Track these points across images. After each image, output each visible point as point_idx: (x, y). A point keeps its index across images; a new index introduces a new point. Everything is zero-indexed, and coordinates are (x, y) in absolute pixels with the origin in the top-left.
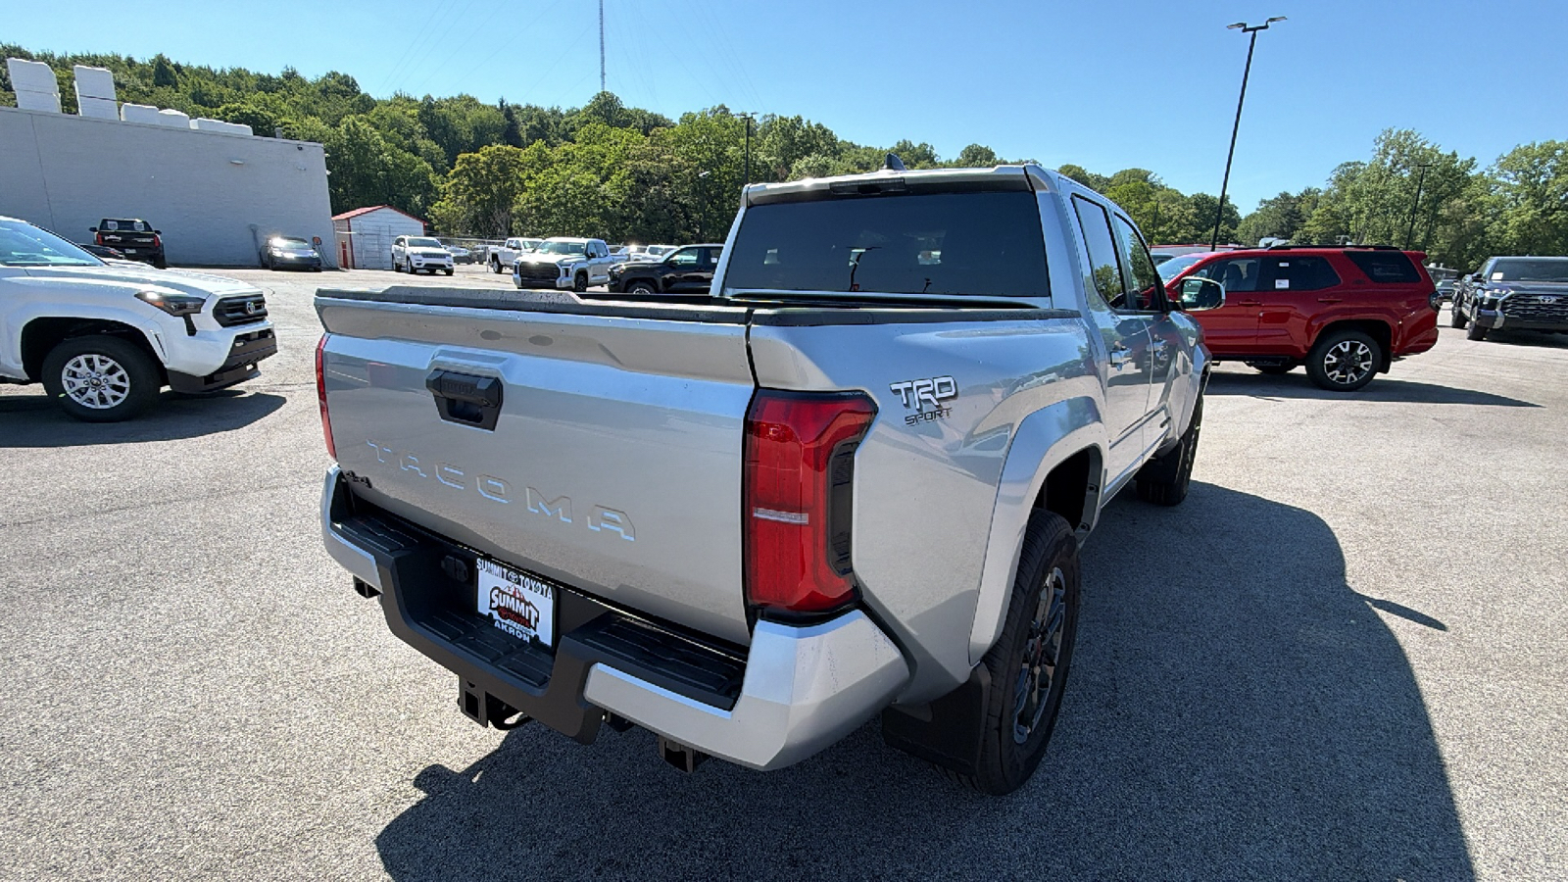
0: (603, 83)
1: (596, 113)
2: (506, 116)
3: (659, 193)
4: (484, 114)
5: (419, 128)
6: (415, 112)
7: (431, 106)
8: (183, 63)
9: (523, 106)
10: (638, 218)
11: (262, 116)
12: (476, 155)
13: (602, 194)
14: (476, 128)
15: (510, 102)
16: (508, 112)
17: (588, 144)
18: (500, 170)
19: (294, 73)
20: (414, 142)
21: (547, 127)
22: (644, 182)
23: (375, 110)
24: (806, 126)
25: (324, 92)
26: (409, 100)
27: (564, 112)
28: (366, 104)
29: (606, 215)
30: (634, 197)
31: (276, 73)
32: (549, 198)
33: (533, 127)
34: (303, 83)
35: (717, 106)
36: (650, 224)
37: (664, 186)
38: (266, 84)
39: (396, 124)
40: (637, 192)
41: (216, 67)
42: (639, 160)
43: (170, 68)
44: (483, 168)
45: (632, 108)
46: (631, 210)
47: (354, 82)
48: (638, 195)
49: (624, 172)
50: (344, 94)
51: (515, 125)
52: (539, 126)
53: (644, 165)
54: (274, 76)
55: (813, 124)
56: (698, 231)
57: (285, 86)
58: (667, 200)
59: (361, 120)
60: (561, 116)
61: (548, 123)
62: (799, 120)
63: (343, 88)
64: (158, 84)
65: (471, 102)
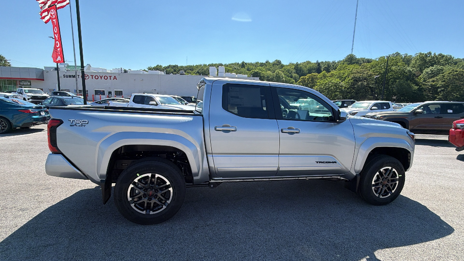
0: (352, 51)
1: (346, 61)
2: (318, 65)
3: (362, 84)
4: (311, 65)
5: (294, 71)
6: (293, 67)
7: (298, 65)
8: (247, 62)
9: (324, 61)
10: (353, 92)
11: (259, 72)
12: (305, 77)
13: (341, 85)
14: (309, 69)
15: (320, 61)
16: (319, 64)
17: (339, 71)
18: (311, 80)
19: (268, 61)
20: (292, 75)
21: (329, 67)
22: (357, 81)
23: (284, 68)
24: (433, 55)
25: (273, 65)
26: (293, 64)
27: (336, 62)
28: (282, 66)
29: (341, 92)
30: (352, 86)
31: (264, 62)
32: (323, 87)
33: (325, 67)
34: (269, 63)
35: (395, 53)
36: (357, 94)
37: (364, 82)
38: (262, 65)
39: (288, 71)
40: (354, 84)
41: (253, 62)
42: (356, 74)
43: (244, 64)
44: (306, 80)
45: (360, 58)
46: (350, 90)
47: (280, 61)
48: (354, 85)
49: (350, 78)
50: (278, 65)
51: (320, 67)
52: (327, 67)
53: (357, 75)
54: (263, 62)
55: (437, 54)
56: (376, 96)
57: (265, 65)
58: (365, 86)
59: (280, 70)
60: (336, 63)
61: (330, 66)
62: (430, 53)
63: (278, 63)
64: (242, 68)
65: (309, 63)
